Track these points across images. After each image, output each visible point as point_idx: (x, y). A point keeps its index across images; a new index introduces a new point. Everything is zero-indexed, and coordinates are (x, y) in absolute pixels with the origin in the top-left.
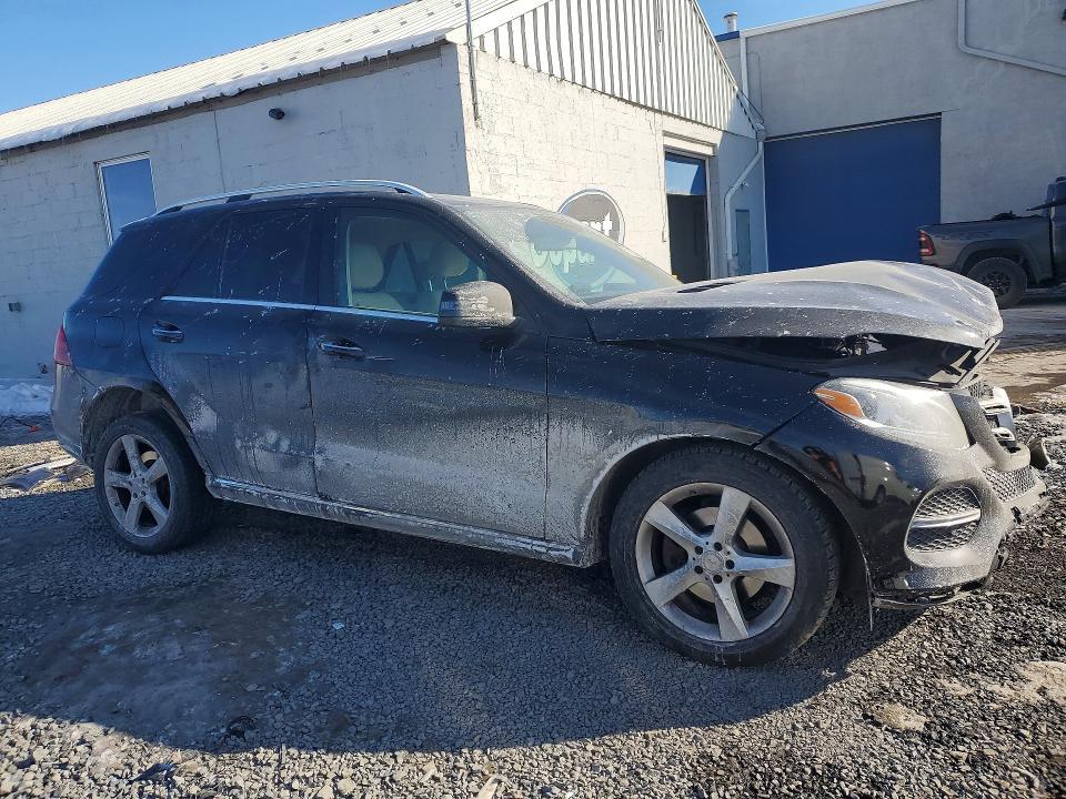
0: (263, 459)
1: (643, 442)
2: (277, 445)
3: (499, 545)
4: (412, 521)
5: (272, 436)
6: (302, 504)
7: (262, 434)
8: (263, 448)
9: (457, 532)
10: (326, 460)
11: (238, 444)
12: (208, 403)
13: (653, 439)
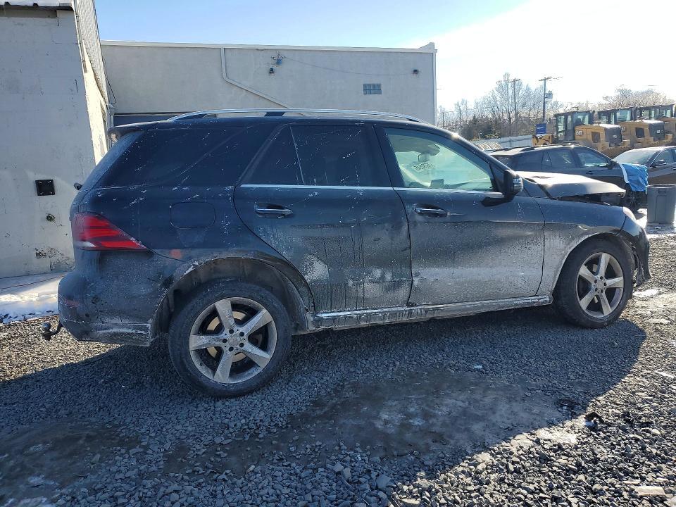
0: (371, 290)
1: (583, 239)
2: (383, 277)
3: (516, 305)
4: (469, 305)
5: (378, 273)
6: (394, 314)
7: (369, 273)
8: (372, 281)
9: (494, 304)
10: (422, 280)
11: (351, 282)
12: (319, 259)
13: (587, 237)
